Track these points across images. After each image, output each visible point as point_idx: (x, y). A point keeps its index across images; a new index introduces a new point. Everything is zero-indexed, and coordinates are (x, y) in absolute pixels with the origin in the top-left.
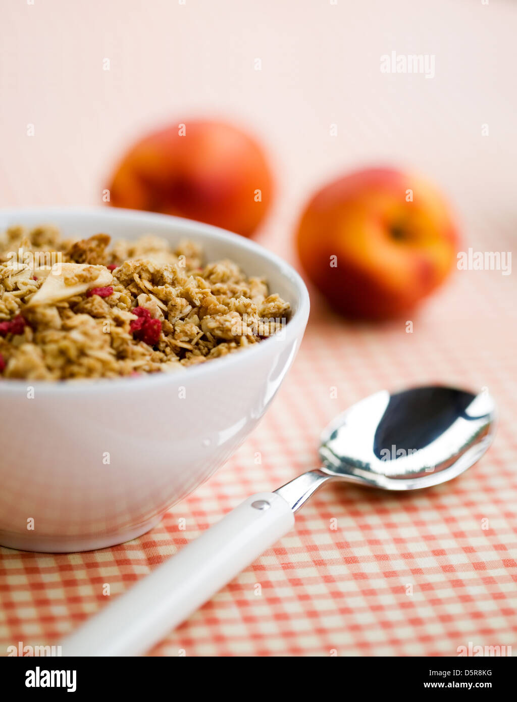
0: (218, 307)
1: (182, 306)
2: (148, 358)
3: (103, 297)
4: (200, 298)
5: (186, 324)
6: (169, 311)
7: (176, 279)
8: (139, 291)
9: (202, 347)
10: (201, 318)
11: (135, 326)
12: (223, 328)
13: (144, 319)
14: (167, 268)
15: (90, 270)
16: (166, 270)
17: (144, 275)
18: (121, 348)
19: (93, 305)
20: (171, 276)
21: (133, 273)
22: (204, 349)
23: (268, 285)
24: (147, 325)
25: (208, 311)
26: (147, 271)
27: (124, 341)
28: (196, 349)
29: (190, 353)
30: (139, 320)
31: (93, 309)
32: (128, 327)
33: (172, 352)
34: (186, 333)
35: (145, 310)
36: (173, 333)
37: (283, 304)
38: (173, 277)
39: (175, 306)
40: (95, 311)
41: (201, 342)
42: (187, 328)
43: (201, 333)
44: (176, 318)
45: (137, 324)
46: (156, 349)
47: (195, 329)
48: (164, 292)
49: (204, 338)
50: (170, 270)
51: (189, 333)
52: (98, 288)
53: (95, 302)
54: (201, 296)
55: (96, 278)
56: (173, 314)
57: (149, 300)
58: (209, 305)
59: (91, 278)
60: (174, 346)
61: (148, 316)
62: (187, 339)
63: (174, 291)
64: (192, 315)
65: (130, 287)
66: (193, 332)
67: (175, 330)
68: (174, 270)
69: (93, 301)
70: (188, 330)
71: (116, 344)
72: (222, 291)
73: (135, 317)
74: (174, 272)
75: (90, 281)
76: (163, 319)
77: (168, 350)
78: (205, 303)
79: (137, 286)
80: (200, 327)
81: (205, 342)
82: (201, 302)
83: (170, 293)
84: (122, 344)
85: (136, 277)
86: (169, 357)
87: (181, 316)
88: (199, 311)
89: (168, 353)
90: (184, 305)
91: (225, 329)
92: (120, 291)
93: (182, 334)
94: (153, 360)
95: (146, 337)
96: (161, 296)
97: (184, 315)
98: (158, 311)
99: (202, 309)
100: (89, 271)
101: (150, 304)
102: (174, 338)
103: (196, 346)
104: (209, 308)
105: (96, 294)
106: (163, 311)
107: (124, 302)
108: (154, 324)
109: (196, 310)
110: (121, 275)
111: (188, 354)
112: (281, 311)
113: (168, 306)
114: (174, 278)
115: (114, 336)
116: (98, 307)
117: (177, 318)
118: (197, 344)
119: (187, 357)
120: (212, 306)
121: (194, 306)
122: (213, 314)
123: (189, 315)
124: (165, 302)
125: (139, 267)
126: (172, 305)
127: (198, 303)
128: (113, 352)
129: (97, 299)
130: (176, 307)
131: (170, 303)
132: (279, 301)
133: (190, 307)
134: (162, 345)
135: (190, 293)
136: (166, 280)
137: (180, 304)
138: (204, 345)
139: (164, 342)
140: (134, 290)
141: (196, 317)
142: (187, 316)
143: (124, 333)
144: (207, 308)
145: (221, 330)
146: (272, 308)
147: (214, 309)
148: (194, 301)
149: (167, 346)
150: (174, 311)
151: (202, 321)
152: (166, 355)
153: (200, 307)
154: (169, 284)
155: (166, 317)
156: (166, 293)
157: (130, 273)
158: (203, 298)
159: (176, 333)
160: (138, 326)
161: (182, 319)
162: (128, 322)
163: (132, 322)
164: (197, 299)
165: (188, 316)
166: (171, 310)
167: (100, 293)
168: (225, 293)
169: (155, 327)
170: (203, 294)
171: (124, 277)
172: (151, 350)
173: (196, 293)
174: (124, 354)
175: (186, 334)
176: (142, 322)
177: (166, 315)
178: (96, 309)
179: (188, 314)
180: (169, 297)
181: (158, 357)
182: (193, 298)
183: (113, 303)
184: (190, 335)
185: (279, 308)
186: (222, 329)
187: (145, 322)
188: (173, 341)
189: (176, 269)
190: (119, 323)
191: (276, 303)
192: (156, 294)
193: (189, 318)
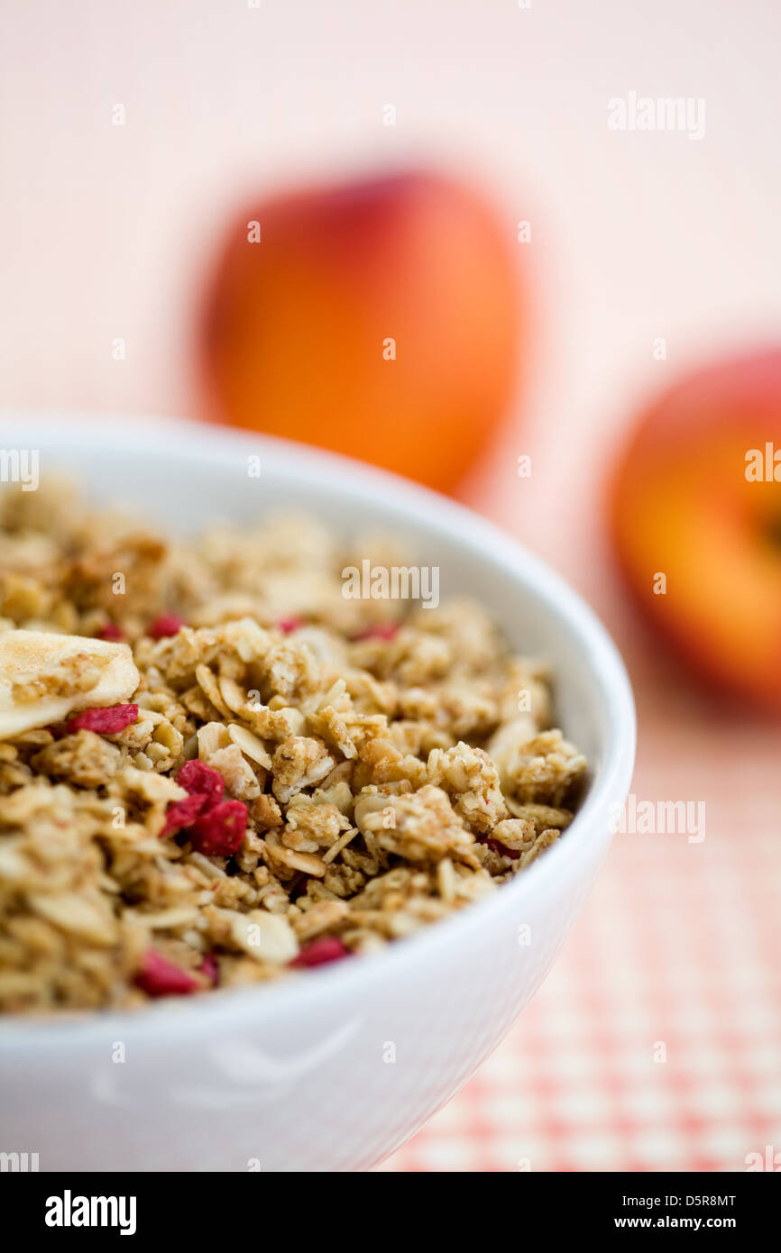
0: (400, 764)
1: (308, 761)
2: (206, 897)
3: (105, 733)
4: (356, 738)
5: (316, 804)
6: (275, 772)
7: (304, 683)
8: (208, 710)
9: (348, 871)
10: (355, 791)
11: (178, 816)
12: (400, 833)
13: (202, 798)
14: (281, 654)
15: (77, 664)
16: (279, 659)
17: (228, 667)
18: (135, 876)
19: (75, 758)
20: (291, 677)
21: (197, 663)
22: (353, 876)
23: (549, 684)
24: (207, 816)
25: (375, 773)
26: (234, 654)
27: (143, 860)
28: (333, 873)
29: (319, 883)
30: (190, 802)
31: (76, 767)
32: (158, 820)
33: (273, 879)
34: (312, 832)
35: (210, 773)
36: (279, 826)
37: (569, 758)
38: (297, 679)
39: (289, 759)
40: (80, 774)
41: (347, 854)
42: (315, 820)
43: (352, 833)
44: (292, 788)
45: (183, 812)
46: (233, 870)
47: (337, 822)
48: (267, 721)
49: (358, 844)
50: (290, 659)
51: (318, 832)
52: (95, 709)
53: (83, 751)
54: (358, 733)
55: (91, 687)
56: (283, 780)
57: (225, 741)
58: (378, 760)
59: (77, 687)
60: (277, 863)
61: (216, 792)
62: (313, 847)
63: (292, 718)
64: (335, 780)
65: (188, 697)
66: (328, 832)
67: (286, 821)
68: (301, 661)
69: (78, 745)
70: (318, 825)
71: (121, 867)
72: (423, 710)
73: (179, 794)
74: (300, 667)
75: (75, 693)
76: (256, 792)
77: (262, 874)
78: (369, 753)
79: (204, 699)
80: (350, 813)
81: (359, 858)
82: (358, 747)
83: (283, 723)
84: (137, 866)
85: (203, 674)
86: (262, 893)
87: (305, 782)
88: (353, 771)
89: (260, 883)
90: (314, 758)
91: (404, 837)
92: (158, 709)
93: (300, 834)
94: (221, 904)
95: (206, 845)
96: (260, 730)
97: (314, 781)
98: (244, 773)
99: (361, 766)
100: (75, 666)
101: (223, 757)
102: (280, 843)
103: (335, 866)
104: (376, 766)
105: (88, 728)
106: (259, 770)
107: (164, 743)
108: (227, 816)
109: (344, 767)
110: (169, 663)
111: (312, 887)
112: (562, 778)
113: (275, 756)
114: (299, 682)
115: (117, 845)
116: (89, 764)
117: (296, 788)
118: (339, 859)
119: (309, 893)
120: (383, 763)
121: (339, 757)
122: (389, 781)
123: (329, 780)
124: (271, 744)
125: (214, 646)
126: (283, 756)
127: (350, 752)
128: (112, 886)
129: (89, 741)
130: (294, 764)
131: (279, 750)
132: (561, 751)
133: (329, 763)
134: (248, 862)
135: (330, 727)
136: (278, 688)
137: (303, 756)
138: (354, 864)
139: (253, 852)
140: (197, 708)
141: (343, 788)
142: (320, 783)
143: (145, 840)
144: (371, 767)
145: (393, 838)
146: (538, 771)
147: (389, 768)
148: (342, 746)
149: (261, 863)
150: (286, 773)
151: (357, 798)
152: (257, 888)
153: (356, 762)
154: (285, 696)
155: (268, 788)
156: (271, 723)
157: (191, 661)
158: (367, 738)
159: (288, 828)
160: (185, 817)
161: (309, 790)
162: (160, 807)
163: (171, 805)
164: (348, 741)
165: (324, 785)
166: (280, 769)
167: (99, 724)
168: (430, 717)
169: (230, 822)
170: (366, 727)
171: (175, 671)
172: (220, 874)
173: (348, 725)
174: (140, 890)
175: (311, 835)
176: (198, 807)
177: (268, 781)
178: (83, 768)
179: (326, 778)
180: (280, 734)
181: (233, 894)
182: (339, 739)
183: (137, 745)
184: (322, 838)
185: (556, 771)
186: (396, 835)
187: (208, 806)
188: (277, 852)
189: (304, 659)
190: (137, 807)
191: (550, 757)
192: (249, 722)
193: (324, 790)
